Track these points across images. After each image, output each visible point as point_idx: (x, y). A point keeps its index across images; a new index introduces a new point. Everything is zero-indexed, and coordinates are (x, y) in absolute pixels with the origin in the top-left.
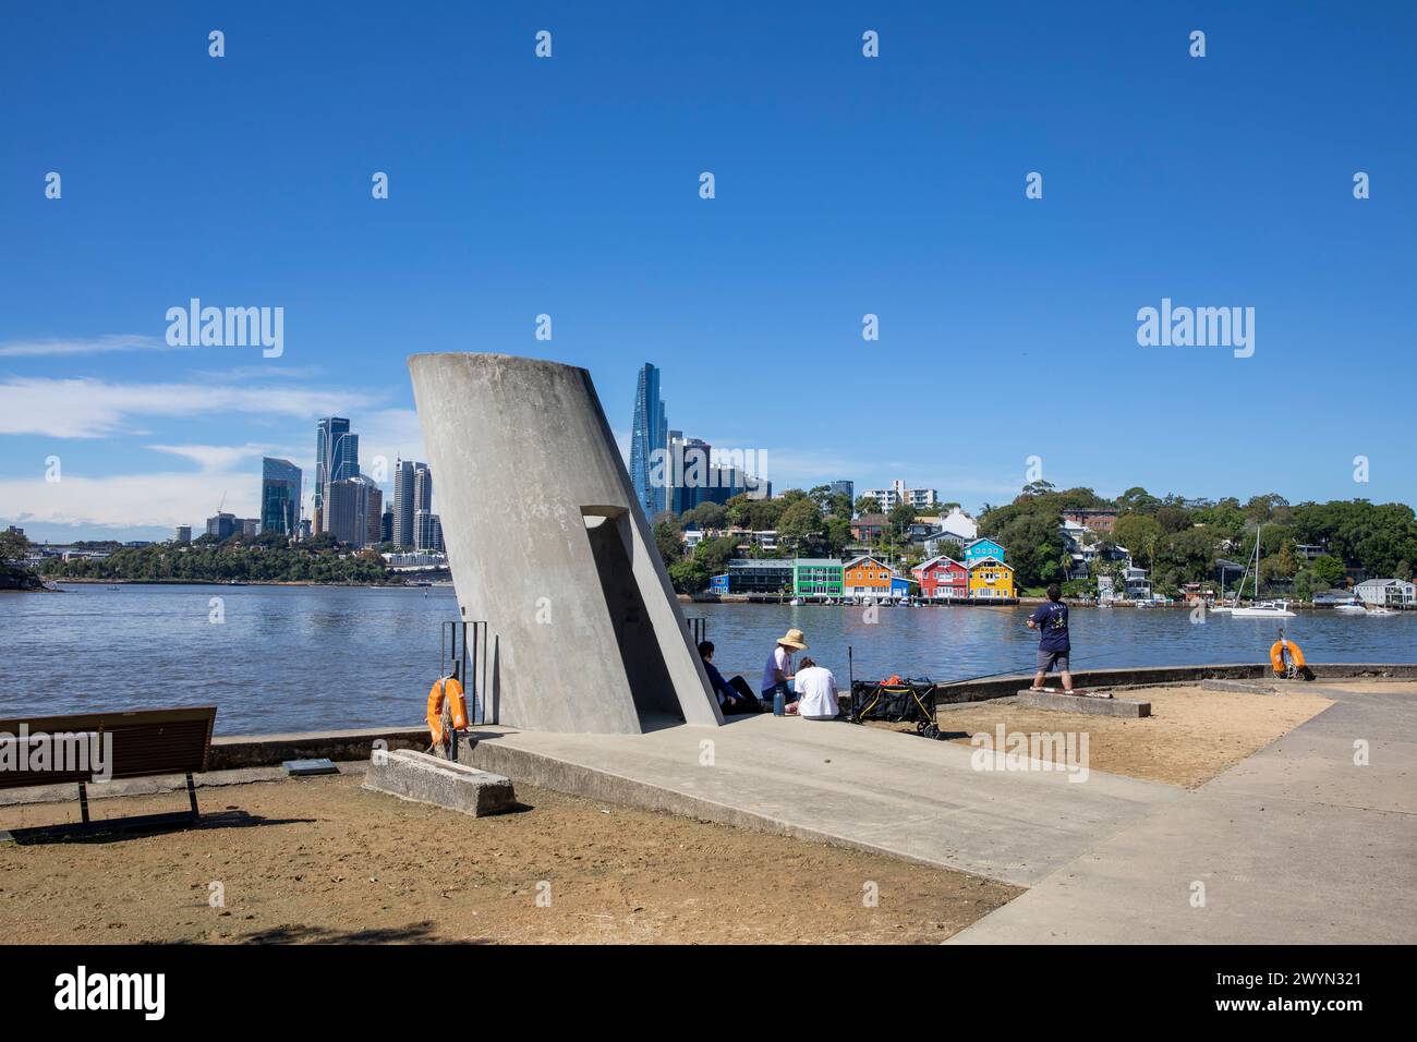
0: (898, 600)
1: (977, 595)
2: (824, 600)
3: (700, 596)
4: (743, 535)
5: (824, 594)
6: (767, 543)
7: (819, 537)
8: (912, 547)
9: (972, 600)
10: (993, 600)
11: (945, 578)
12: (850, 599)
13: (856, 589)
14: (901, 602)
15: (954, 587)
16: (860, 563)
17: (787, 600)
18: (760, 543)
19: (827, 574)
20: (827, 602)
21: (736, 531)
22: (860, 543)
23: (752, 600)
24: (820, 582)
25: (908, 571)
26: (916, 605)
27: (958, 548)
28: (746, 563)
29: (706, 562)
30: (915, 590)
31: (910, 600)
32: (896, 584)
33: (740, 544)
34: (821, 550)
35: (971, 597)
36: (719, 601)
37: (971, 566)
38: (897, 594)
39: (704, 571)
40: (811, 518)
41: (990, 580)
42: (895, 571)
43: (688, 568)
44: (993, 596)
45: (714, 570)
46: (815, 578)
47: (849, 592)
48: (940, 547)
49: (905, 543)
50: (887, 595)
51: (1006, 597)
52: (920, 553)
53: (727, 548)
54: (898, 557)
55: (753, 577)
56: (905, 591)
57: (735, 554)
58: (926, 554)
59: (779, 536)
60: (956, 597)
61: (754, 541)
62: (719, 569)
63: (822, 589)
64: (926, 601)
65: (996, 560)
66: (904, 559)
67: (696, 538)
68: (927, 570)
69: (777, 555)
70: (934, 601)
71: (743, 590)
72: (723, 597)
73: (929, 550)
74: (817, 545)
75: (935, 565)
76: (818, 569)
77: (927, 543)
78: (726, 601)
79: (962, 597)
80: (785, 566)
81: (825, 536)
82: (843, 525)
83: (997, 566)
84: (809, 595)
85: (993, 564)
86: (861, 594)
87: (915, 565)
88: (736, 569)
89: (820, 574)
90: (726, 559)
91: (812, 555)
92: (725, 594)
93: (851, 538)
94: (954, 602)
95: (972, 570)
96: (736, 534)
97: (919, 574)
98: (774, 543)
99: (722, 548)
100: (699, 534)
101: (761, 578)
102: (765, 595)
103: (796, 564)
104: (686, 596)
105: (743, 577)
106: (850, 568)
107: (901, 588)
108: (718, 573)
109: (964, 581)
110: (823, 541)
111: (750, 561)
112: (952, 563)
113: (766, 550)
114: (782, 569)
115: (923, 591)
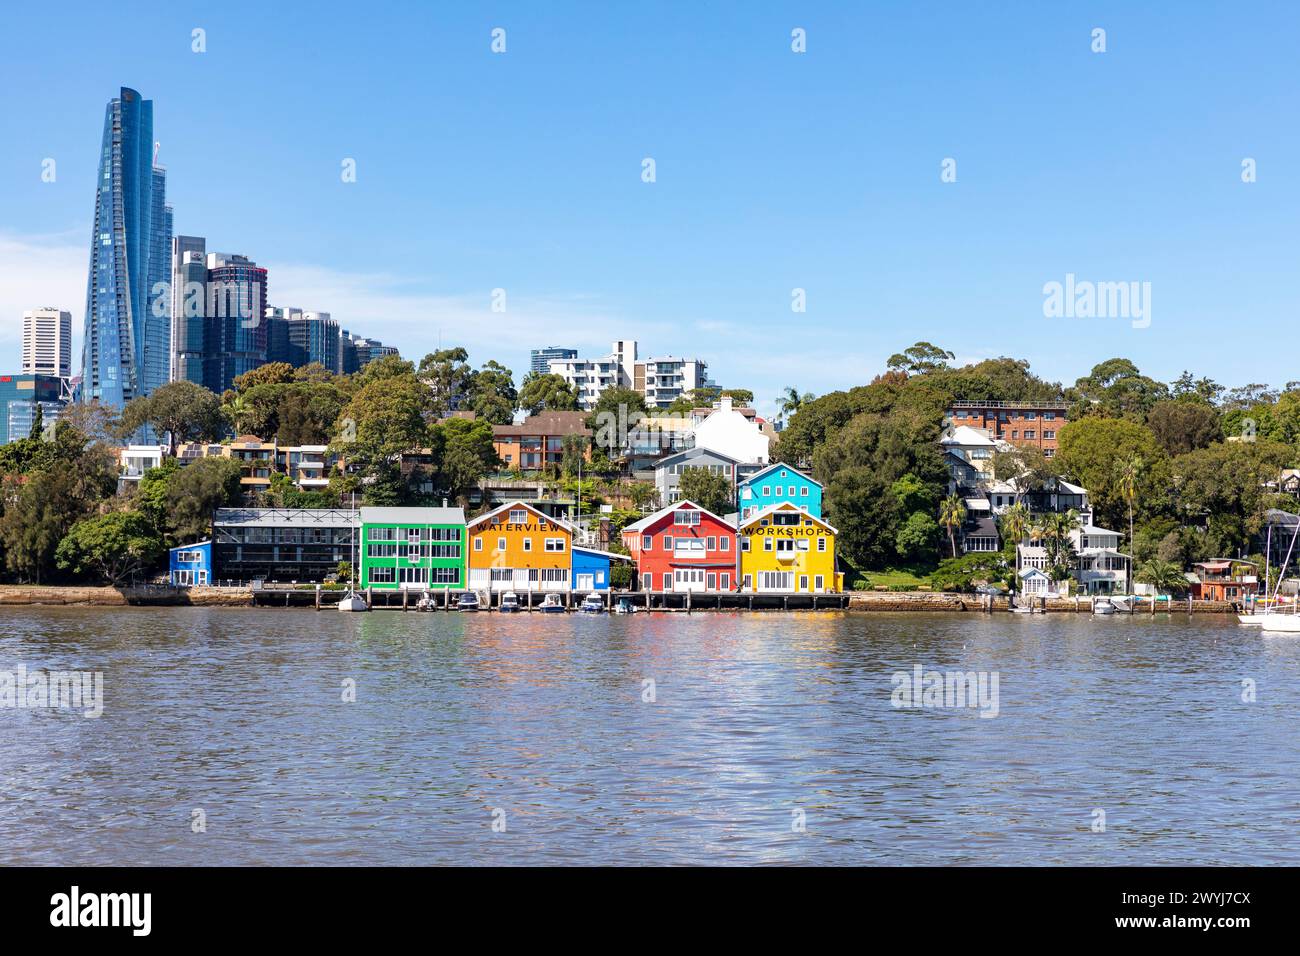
0: (579, 598)
1: (759, 587)
2: (414, 598)
3: (145, 591)
4: (256, 453)
5: (413, 586)
6: (309, 473)
7: (424, 459)
8: (629, 482)
9: (746, 598)
10: (791, 598)
11: (690, 550)
12: (472, 597)
13: (494, 576)
14: (586, 604)
15: (708, 568)
16: (504, 515)
17: (331, 599)
18: (295, 473)
19: (431, 542)
20: (421, 603)
21: (242, 446)
22: (520, 473)
23: (261, 600)
24: (414, 560)
25: (612, 533)
26: (618, 608)
27: (724, 485)
28: (256, 517)
29: (163, 514)
30: (624, 577)
31: (604, 597)
32: (584, 561)
33: (247, 473)
34: (428, 488)
35: (746, 590)
36: (187, 602)
37: (746, 523)
38: (585, 584)
39: (153, 534)
40: (405, 416)
41: (785, 554)
42: (586, 534)
43: (115, 528)
44: (792, 588)
45: (183, 532)
46: (404, 550)
47: (477, 582)
48: (685, 484)
49: (615, 474)
50: (564, 586)
51: (820, 591)
52: (645, 497)
53: (214, 482)
54: (596, 504)
55: (270, 548)
56: (601, 578)
57: (236, 494)
58: (655, 497)
59: (335, 456)
60: (713, 591)
61: (282, 467)
62: (192, 530)
63: (417, 575)
64: (640, 601)
65: (799, 511)
66: (606, 509)
67: (148, 461)
68: (651, 531)
69: (329, 500)
70: (657, 601)
71: (242, 576)
72: (195, 592)
73: (662, 489)
74: (417, 477)
75: (668, 520)
76: (412, 531)
77: (660, 473)
78: (204, 602)
79: (726, 591)
80: (339, 523)
81: (436, 458)
82: (475, 434)
83: (802, 525)
84: (382, 588)
85: (793, 519)
86: (499, 586)
87: (630, 521)
88: (229, 530)
89: (415, 541)
90: (210, 506)
91: (406, 497)
92: (201, 587)
93: (492, 462)
94: (701, 603)
95: (749, 531)
96: (241, 453)
97: (633, 540)
98: (325, 473)
99: (199, 483)
100: (155, 452)
101: (288, 551)
102: (292, 587)
103: (367, 517)
104: (110, 591)
105: (245, 547)
106: (481, 527)
107: (593, 570)
108: (192, 539)
109: (730, 556)
110: (430, 469)
111: (262, 512)
112: (704, 517)
113: (307, 488)
114: (334, 531)
115: (641, 578)
